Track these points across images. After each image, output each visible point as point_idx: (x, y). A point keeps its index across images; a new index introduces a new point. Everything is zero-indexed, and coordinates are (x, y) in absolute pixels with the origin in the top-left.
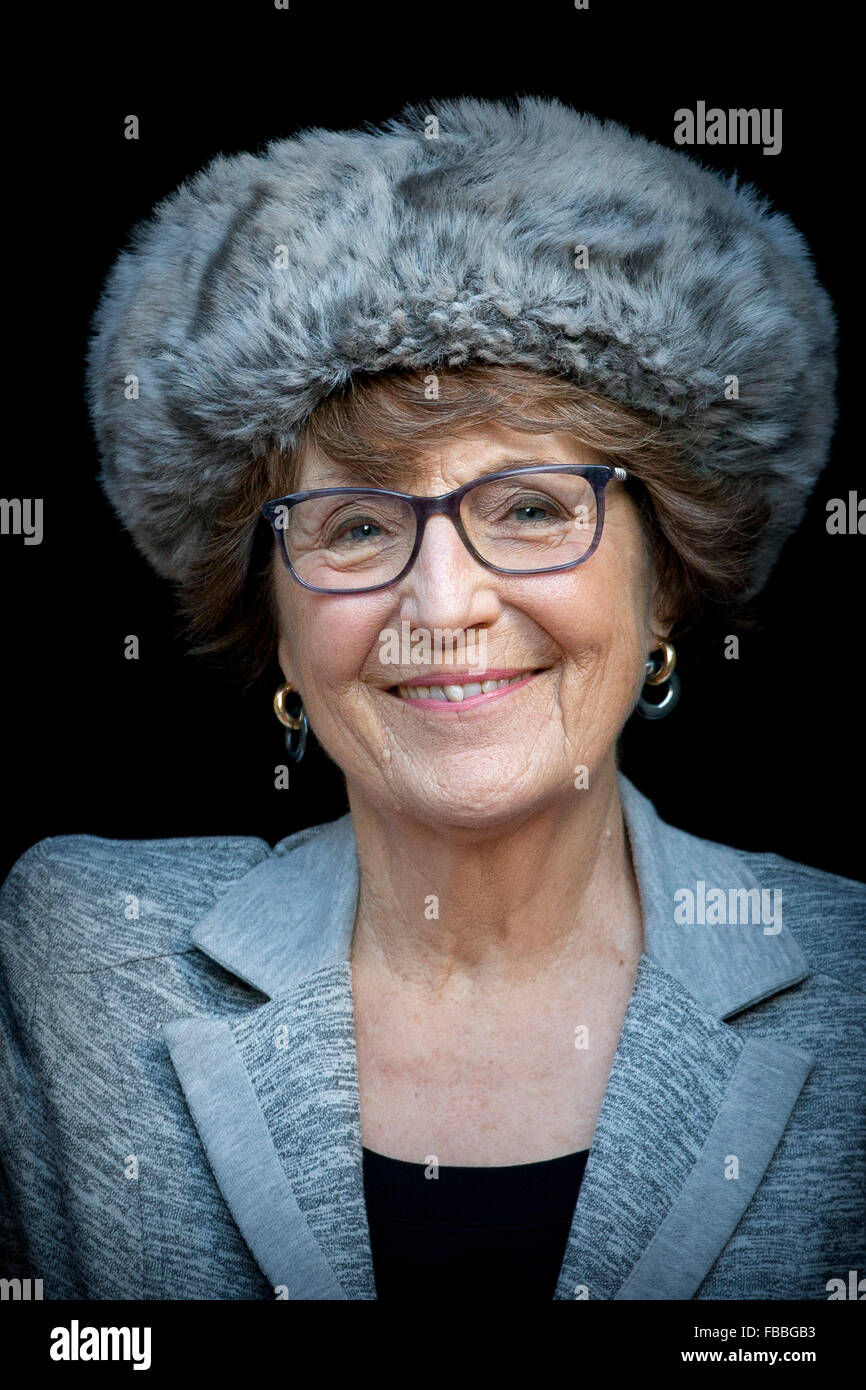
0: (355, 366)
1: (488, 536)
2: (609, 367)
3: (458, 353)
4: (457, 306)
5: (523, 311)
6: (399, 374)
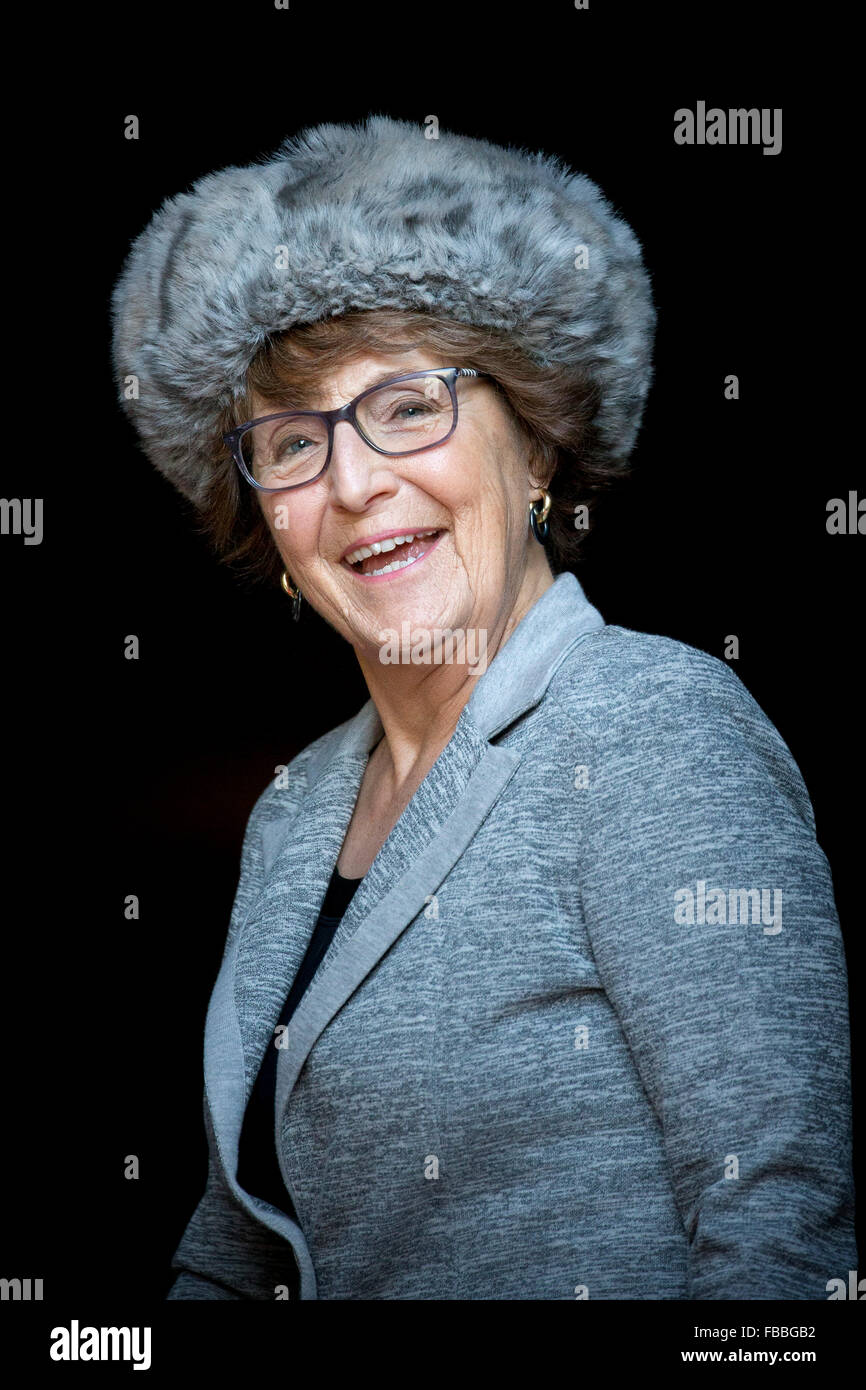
0: (269, 329)
1: (382, 432)
2: (450, 298)
3: (337, 307)
4: (327, 273)
5: (377, 268)
6: (300, 328)
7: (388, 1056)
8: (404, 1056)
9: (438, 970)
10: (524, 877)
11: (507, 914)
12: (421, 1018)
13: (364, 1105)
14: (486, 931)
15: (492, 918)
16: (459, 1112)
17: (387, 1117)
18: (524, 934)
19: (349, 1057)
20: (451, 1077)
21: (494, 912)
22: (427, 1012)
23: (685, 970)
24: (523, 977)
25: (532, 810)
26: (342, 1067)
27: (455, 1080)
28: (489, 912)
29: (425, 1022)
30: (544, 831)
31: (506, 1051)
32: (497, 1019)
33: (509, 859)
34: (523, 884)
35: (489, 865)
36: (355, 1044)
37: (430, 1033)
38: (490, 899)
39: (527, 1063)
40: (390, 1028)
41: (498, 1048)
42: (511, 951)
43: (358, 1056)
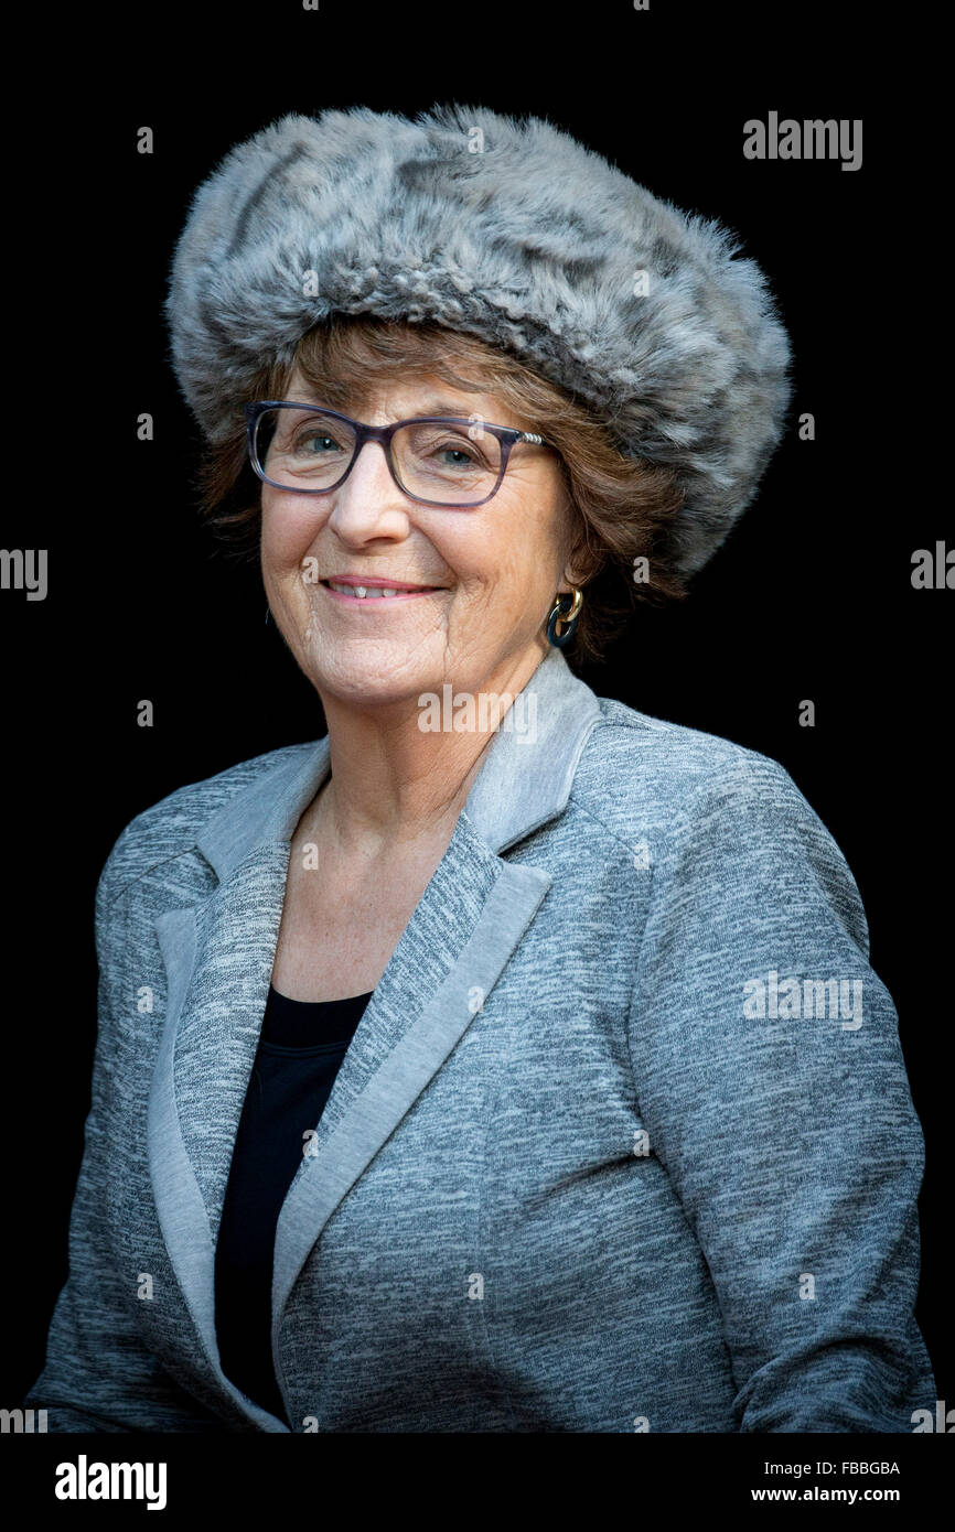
0: (335, 306)
2: (544, 351)
3: (416, 314)
4: (419, 274)
5: (473, 290)
6: (371, 321)
7: (423, 1238)
8: (443, 1238)
9: (479, 1138)
10: (576, 1028)
11: (557, 1071)
12: (463, 1194)
13: (393, 1295)
14: (533, 1091)
15: (540, 1076)
16: (509, 1300)
17: (424, 1309)
18: (578, 1093)
19: (372, 1239)
20: (500, 1261)
21: (542, 1069)
22: (468, 1186)
23: (746, 1132)
24: (579, 1143)
25: (580, 949)
26: (362, 1249)
27: (505, 1264)
28: (537, 1069)
29: (468, 1199)
30: (591, 973)
31: (559, 1227)
32: (550, 1193)
33: (557, 1007)
34: (575, 1036)
35: (533, 1013)
36: (379, 1224)
37: (473, 1211)
38: (537, 1053)
39: (582, 1240)
40: (424, 1205)
41: (550, 1225)
42: (564, 1113)
43: (384, 1238)
